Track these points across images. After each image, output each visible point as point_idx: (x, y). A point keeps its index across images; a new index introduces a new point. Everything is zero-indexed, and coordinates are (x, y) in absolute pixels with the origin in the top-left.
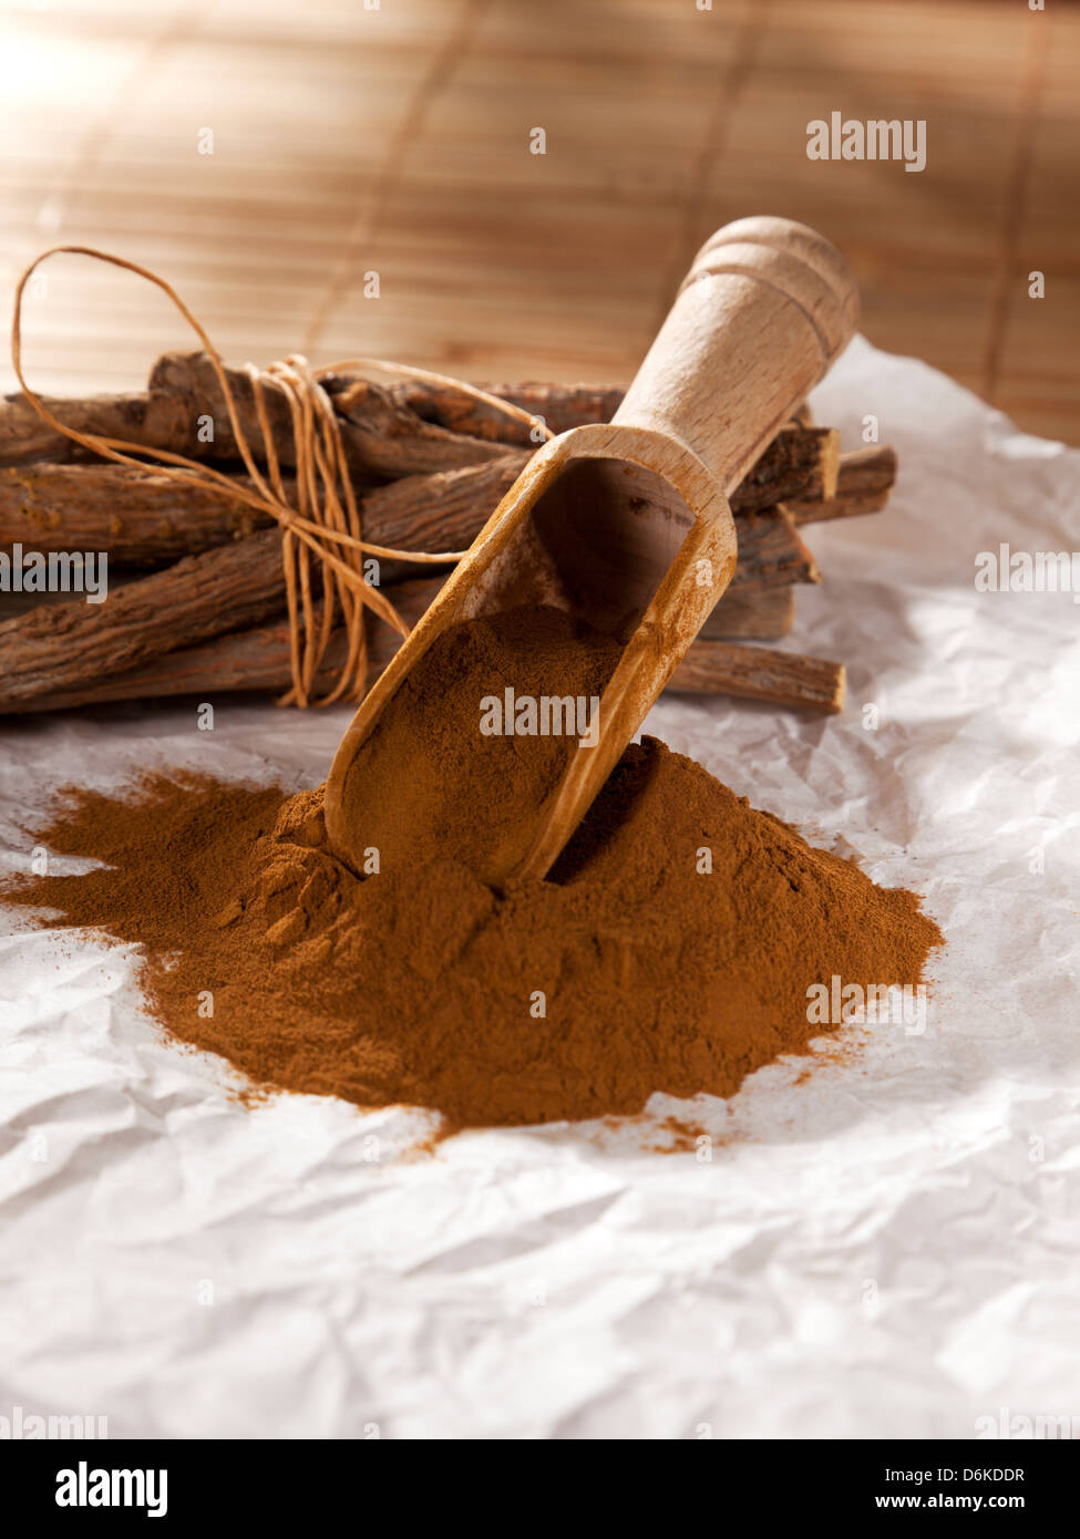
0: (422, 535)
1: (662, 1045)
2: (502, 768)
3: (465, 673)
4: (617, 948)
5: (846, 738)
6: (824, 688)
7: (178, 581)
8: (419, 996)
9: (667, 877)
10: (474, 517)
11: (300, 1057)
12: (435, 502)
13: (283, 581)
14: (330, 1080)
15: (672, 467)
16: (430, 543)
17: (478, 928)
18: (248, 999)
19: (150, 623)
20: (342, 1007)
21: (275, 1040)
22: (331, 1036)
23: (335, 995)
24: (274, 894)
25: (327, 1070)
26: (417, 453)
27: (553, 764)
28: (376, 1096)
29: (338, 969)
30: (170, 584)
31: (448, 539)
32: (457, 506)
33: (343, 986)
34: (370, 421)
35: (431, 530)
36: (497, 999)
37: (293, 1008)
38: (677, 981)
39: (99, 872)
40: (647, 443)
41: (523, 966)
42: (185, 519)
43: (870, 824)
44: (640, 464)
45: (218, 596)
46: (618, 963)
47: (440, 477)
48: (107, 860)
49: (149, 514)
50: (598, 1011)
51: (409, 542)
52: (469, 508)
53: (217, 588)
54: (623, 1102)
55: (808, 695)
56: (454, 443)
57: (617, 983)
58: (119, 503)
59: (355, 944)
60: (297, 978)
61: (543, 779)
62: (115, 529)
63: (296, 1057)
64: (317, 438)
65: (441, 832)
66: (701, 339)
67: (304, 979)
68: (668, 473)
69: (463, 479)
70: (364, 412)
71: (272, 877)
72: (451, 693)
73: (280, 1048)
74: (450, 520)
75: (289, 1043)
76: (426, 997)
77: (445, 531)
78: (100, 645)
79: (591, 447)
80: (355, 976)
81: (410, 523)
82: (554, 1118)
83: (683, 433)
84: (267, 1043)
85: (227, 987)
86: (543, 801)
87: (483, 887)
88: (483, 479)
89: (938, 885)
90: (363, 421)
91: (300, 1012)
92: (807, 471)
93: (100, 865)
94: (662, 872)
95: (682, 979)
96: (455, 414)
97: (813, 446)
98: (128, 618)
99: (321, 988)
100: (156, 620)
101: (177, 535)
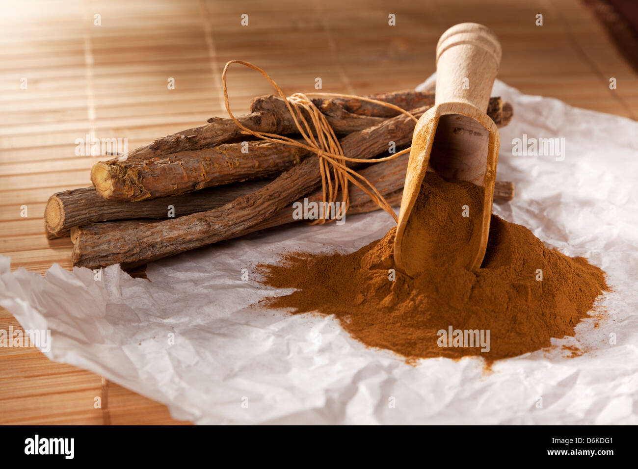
0: (364, 153)
1: (548, 321)
2: (452, 230)
3: (428, 198)
4: (524, 288)
5: (520, 208)
6: (507, 191)
7: (286, 181)
8: (458, 316)
9: (526, 261)
10: (381, 144)
11: (419, 346)
12: (367, 141)
13: (320, 176)
14: (437, 352)
15: (475, 115)
16: (366, 156)
17: (473, 288)
18: (387, 328)
19: (280, 198)
20: (428, 324)
21: (406, 341)
22: (428, 336)
23: (423, 321)
24: (379, 289)
25: (433, 348)
26: (352, 124)
27: (469, 227)
28: (456, 354)
29: (421, 311)
30: (283, 183)
31: (372, 154)
32: (374, 141)
33: (425, 317)
34: (335, 114)
35: (367, 151)
36: (487, 313)
37: (407, 328)
38: (544, 297)
39: (296, 293)
40: (463, 107)
41: (495, 299)
42: (278, 158)
43: (548, 237)
44: (464, 115)
45: (300, 185)
46: (527, 293)
47: (365, 131)
48: (297, 287)
49: (266, 158)
50: (523, 311)
51: (359, 156)
52: (379, 141)
53: (300, 181)
54: (544, 343)
55: (502, 194)
56: (362, 119)
57: (526, 301)
58: (256, 155)
59: (425, 301)
60: (404, 317)
61: (468, 232)
62: (257, 165)
63: (417, 345)
64: (321, 123)
65: (435, 257)
66: (463, 68)
67: (407, 317)
68: (475, 117)
69: (374, 130)
70: (332, 111)
71: (376, 283)
72: (426, 206)
73: (409, 343)
74: (373, 146)
75: (413, 341)
76: (460, 316)
77: (371, 151)
78: (264, 209)
79: (446, 111)
80: (429, 313)
81: (360, 149)
82: (526, 352)
83: (471, 101)
84: (404, 342)
85: (374, 325)
86: (469, 240)
87: (471, 273)
88: (381, 130)
89: (591, 253)
90: (332, 114)
91: (411, 329)
92: (496, 112)
93: (296, 290)
94: (524, 259)
95: (545, 296)
96: (355, 108)
97: (496, 103)
98: (273, 197)
99: (416, 319)
100: (282, 197)
101: (276, 165)
